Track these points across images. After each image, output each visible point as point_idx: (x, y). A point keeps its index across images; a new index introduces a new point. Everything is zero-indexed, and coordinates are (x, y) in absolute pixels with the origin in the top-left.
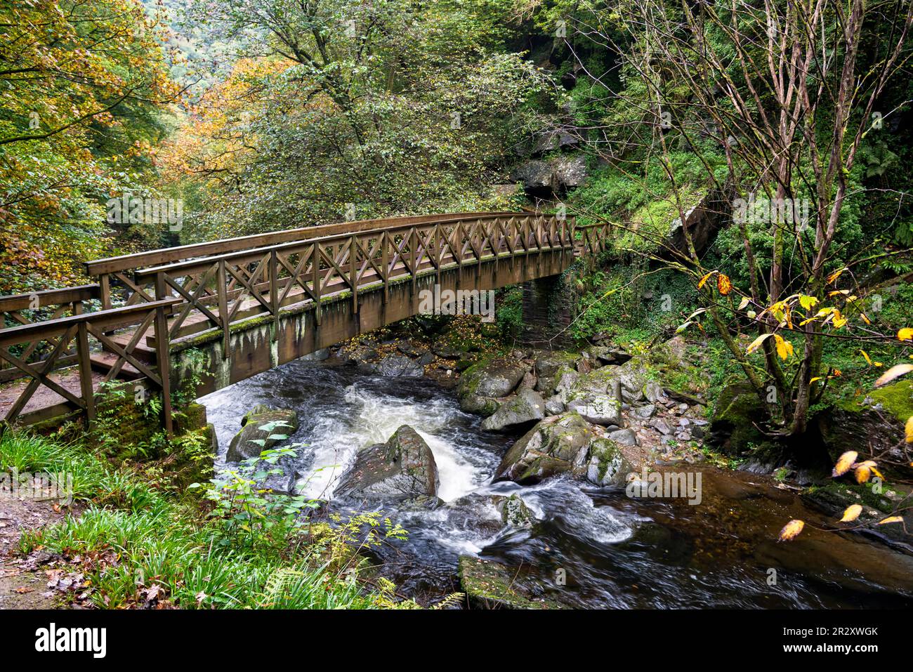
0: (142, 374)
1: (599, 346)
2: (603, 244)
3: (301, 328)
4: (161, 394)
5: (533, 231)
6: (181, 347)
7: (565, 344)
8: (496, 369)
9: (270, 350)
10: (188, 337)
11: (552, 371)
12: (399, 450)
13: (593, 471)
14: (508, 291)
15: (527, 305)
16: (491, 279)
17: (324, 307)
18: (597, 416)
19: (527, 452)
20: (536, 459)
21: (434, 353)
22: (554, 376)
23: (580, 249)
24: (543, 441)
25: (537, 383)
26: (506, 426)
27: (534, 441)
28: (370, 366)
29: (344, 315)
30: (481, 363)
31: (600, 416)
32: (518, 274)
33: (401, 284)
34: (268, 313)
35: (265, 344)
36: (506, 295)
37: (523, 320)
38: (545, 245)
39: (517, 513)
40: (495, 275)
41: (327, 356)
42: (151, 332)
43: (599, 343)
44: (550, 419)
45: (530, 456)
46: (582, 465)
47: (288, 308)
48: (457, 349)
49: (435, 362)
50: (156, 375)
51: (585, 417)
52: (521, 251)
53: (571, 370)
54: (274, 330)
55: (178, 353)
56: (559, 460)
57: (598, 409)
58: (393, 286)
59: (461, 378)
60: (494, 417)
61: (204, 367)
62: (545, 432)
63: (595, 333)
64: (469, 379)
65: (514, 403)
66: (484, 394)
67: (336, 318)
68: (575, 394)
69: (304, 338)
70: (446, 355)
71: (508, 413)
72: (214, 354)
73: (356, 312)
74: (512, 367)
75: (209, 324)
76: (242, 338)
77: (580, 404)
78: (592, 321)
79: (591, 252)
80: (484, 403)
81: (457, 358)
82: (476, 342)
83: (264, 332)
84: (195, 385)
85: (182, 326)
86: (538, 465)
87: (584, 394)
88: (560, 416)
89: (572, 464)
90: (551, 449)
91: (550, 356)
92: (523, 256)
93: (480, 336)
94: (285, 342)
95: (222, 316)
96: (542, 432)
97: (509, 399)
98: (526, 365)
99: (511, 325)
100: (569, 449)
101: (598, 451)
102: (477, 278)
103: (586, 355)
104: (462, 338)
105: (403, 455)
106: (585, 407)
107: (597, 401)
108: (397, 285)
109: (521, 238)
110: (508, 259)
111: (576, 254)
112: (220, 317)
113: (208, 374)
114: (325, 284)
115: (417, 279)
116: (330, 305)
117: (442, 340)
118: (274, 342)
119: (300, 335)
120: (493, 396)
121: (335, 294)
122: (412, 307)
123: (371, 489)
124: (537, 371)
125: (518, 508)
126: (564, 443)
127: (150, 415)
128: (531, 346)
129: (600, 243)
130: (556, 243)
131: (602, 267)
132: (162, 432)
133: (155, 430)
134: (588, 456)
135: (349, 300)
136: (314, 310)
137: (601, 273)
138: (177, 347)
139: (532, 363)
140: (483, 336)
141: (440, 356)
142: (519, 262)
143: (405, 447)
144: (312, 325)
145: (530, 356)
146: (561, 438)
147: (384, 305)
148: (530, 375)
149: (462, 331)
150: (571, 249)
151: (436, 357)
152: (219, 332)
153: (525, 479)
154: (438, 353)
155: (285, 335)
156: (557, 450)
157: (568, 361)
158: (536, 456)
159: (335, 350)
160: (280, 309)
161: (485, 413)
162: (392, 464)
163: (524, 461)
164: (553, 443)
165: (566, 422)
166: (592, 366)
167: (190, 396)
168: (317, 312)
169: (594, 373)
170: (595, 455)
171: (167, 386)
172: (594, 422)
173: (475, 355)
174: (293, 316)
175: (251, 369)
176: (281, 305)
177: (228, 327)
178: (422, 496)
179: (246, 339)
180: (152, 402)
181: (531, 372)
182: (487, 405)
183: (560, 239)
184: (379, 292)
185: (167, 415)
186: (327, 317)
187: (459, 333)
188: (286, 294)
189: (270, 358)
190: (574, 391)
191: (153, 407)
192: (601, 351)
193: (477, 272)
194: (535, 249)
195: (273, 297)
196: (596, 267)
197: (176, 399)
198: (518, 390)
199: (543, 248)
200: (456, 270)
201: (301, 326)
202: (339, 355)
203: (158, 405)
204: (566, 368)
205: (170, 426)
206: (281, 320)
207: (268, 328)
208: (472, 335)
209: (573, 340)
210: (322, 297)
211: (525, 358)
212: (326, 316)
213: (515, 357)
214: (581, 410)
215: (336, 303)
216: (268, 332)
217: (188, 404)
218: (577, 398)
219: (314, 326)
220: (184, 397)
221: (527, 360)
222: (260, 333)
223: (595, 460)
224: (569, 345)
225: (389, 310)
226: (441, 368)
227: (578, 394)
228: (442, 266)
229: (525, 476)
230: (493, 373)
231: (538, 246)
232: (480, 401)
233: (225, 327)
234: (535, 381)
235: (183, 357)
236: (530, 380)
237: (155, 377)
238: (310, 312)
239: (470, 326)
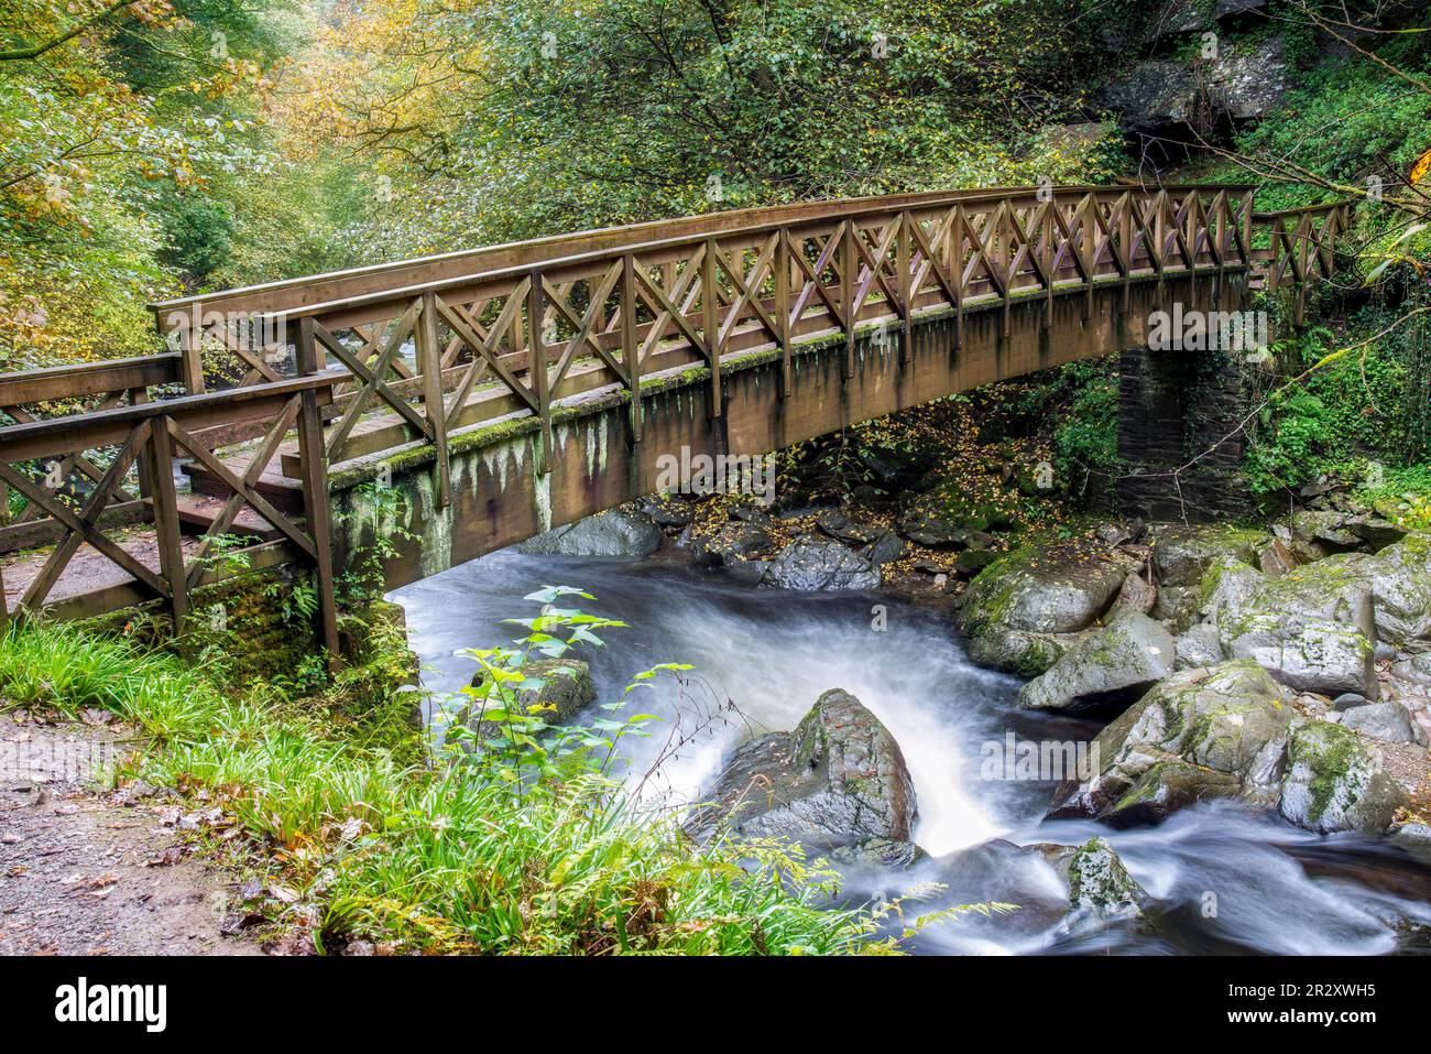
0: (279, 531)
1: (1318, 509)
2: (1328, 257)
3: (598, 448)
4: (315, 576)
5: (1139, 226)
6: (350, 478)
7: (1227, 507)
8: (1053, 568)
9: (533, 494)
10: (364, 459)
11: (1192, 571)
12: (824, 741)
13: (1296, 798)
14: (1082, 385)
15: (1129, 413)
16: (1036, 343)
17: (647, 400)
18: (1307, 671)
19: (1129, 751)
20: (1151, 766)
21: (904, 537)
22: (1199, 583)
23: (1266, 273)
24: (1169, 726)
25: (1157, 599)
26: (1077, 698)
27: (1145, 726)
28: (752, 568)
29: (691, 422)
30: (1016, 555)
31: (1315, 670)
32: (1102, 332)
33: (821, 352)
34: (528, 412)
35: (521, 480)
36: (1078, 392)
37: (1121, 450)
38: (1172, 260)
39: (1103, 882)
40: (1044, 335)
41: (654, 544)
42: (290, 446)
43: (1316, 502)
44: (1186, 676)
45: (1137, 759)
46: (1269, 783)
47: (570, 402)
48: (960, 524)
49: (907, 556)
50: (305, 534)
51: (1277, 674)
52: (1112, 276)
53: (1241, 566)
54: (541, 450)
55: (345, 493)
56: (1209, 772)
57: (1310, 654)
58: (802, 356)
59: (969, 591)
60: (1049, 676)
61: (399, 522)
62: (1174, 706)
63: (1306, 479)
64: (987, 592)
65: (1097, 644)
66: (1025, 626)
67: (674, 429)
68: (1250, 618)
69: (606, 470)
70: (933, 539)
71: (1082, 668)
72: (417, 497)
73: (718, 413)
74: (1094, 564)
75: (407, 433)
76: (474, 464)
77: (1263, 643)
78: (1299, 449)
79: (1296, 277)
80: (1024, 645)
81: (959, 547)
82: (1005, 507)
83: (519, 451)
84: (382, 559)
85: (352, 434)
86: (1156, 780)
87: (1273, 618)
88: (1212, 670)
89: (1242, 781)
90: (1188, 745)
91: (1188, 537)
92: (1114, 290)
93: (1014, 494)
94: (565, 477)
95: (432, 415)
96: (1165, 704)
97: (1085, 636)
98: (1128, 559)
99: (1091, 464)
100: (1234, 745)
101: (1308, 751)
102: (999, 342)
103: (1283, 533)
104: (971, 500)
105: (833, 751)
106: (1276, 650)
107: (1308, 634)
108: (811, 354)
109: (1109, 244)
110: (1078, 296)
111: (1252, 284)
112: (428, 419)
113: (407, 536)
114: (649, 350)
115: (857, 342)
116: (661, 397)
117: (924, 504)
118: (541, 476)
119: (596, 465)
120: (1046, 630)
121: (672, 372)
122: (847, 409)
123: (761, 823)
124: (1156, 572)
125: (1106, 870)
126: (1221, 732)
127: (294, 619)
128: (1143, 514)
129: (1319, 256)
130: (1201, 256)
131: (1325, 315)
132: (320, 653)
133: (305, 651)
134: (1284, 765)
135: (702, 386)
136: (625, 407)
137: (1323, 330)
138: (343, 479)
139: (1144, 553)
140: (1022, 493)
141: (917, 543)
142: (1107, 304)
143: (837, 735)
144: (622, 441)
145: (1139, 537)
146: (1215, 719)
147: (781, 399)
148: (1138, 580)
149: (972, 484)
150: (1240, 271)
151: (910, 546)
152: (427, 449)
153: (1124, 811)
154: (912, 535)
155: (564, 462)
156: (1203, 746)
157: (1235, 546)
158: (1150, 759)
159: (674, 534)
160: (552, 405)
161: (1025, 669)
162: (807, 773)
163: (1121, 770)
164: (1193, 731)
165: (1226, 683)
166: (1300, 559)
167: (371, 584)
168: (633, 412)
169: (1301, 572)
170: (1303, 760)
171: (325, 560)
172: (1299, 686)
173: (1003, 539)
174: (582, 420)
175: (494, 533)
176: (554, 394)
177: (445, 439)
178: (877, 842)
179: (482, 466)
180: (297, 591)
181: (1142, 573)
182: (1031, 650)
183: (1211, 243)
184: (770, 370)
185: (328, 619)
186: (654, 424)
187: (965, 487)
188: (564, 370)
189: (535, 511)
190: (1249, 611)
191: (301, 602)
192: (1323, 521)
193: (1000, 327)
194: (1147, 271)
195: (538, 380)
196: (1310, 317)
197: (344, 589)
198: (1107, 618)
199: (1167, 269)
200: (950, 321)
201: (597, 443)
202: (682, 542)
203: (308, 597)
204: (1230, 562)
205: (334, 642)
206: (555, 427)
207: (527, 444)
208: (996, 494)
209: (1248, 495)
210: (642, 379)
211: (1126, 542)
212: (652, 423)
213: (1102, 540)
214: (1266, 656)
215: (673, 392)
216: (528, 454)
217: (367, 602)
218: (1257, 629)
219: (627, 444)
220: (361, 584)
221: (1132, 548)
222: (511, 457)
223: (1300, 771)
224: (1237, 509)
225: (792, 413)
226: (920, 570)
227: (1259, 618)
228: (914, 313)
229: (1123, 804)
230: (1045, 575)
231: (1155, 265)
232: (1016, 641)
233: (439, 437)
234: (1151, 596)
235: (355, 502)
236: (1139, 592)
237: (302, 539)
238: (617, 412)
239: (990, 472)
